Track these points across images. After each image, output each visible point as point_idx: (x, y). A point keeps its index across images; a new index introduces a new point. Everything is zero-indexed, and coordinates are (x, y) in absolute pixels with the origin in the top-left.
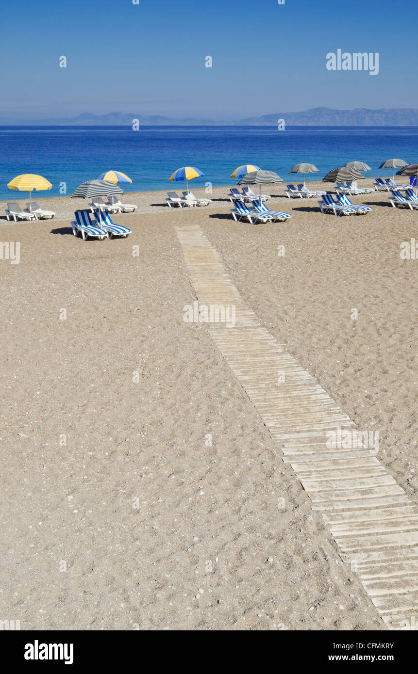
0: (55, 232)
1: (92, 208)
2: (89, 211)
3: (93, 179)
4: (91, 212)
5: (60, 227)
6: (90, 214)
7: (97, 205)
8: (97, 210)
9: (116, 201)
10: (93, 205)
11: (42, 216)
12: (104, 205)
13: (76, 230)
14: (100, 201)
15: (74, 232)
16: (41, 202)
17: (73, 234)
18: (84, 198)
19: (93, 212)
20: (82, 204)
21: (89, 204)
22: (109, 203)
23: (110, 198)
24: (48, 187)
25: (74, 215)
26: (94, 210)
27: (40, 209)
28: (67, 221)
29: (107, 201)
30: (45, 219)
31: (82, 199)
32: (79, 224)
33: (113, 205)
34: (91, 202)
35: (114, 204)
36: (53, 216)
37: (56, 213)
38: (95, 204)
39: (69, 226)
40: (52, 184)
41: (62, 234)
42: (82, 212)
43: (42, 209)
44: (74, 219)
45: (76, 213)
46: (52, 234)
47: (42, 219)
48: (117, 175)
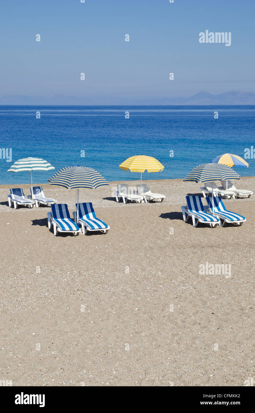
0: (164, 216)
1: (204, 193)
2: (201, 195)
3: (208, 163)
4: (203, 196)
5: (169, 212)
6: (202, 198)
7: (209, 189)
8: (209, 195)
9: (230, 186)
10: (205, 189)
11: (152, 198)
12: (217, 190)
13: (187, 215)
14: (213, 186)
15: (184, 217)
16: (151, 184)
17: (182, 219)
18: (197, 182)
19: (205, 196)
20: (194, 188)
21: (201, 188)
22: (223, 188)
23: (223, 183)
24: (160, 169)
25: (185, 199)
26: (206, 194)
27: (150, 191)
28: (178, 205)
29: (221, 186)
30: (154, 202)
31: (195, 183)
32: (190, 209)
33: (227, 190)
34: (203, 186)
35: (228, 188)
36: (162, 199)
37: (166, 196)
38: (208, 188)
39: (179, 210)
40: (163, 165)
41: (171, 219)
42: (194, 196)
43: (152, 192)
44: (185, 203)
45: (188, 198)
46: (161, 218)
47: (151, 201)
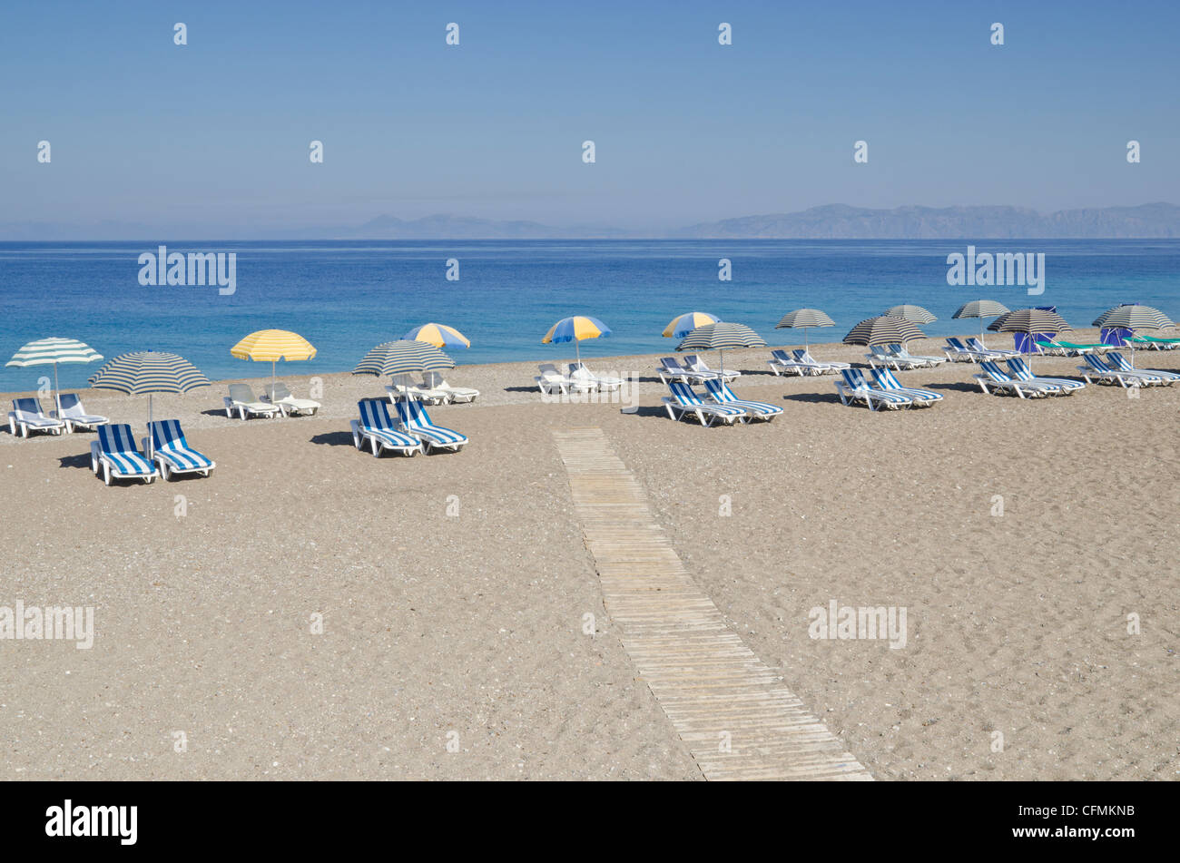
0: (319, 440)
1: (391, 396)
2: (386, 401)
3: (396, 340)
4: (390, 402)
5: (328, 431)
6: (387, 405)
7: (401, 388)
8: (402, 400)
9: (439, 382)
10: (394, 388)
11: (295, 409)
12: (415, 389)
13: (360, 436)
14: (408, 381)
15: (356, 440)
16: (292, 382)
17: (353, 444)
18: (377, 375)
19: (393, 401)
20: (373, 387)
21: (386, 387)
22: (425, 386)
23: (426, 376)
24: (309, 353)
25: (358, 408)
26: (396, 398)
27: (291, 396)
28: (344, 420)
29: (422, 382)
30: (300, 415)
31: (374, 377)
32: (366, 425)
33: (433, 389)
34: (391, 384)
35: (436, 386)
36: (315, 410)
37: (322, 403)
38: (398, 387)
39: (347, 428)
40: (315, 347)
41: (332, 444)
42: (373, 402)
43: (295, 397)
44: (358, 415)
45: (362, 404)
46: (313, 444)
47: (294, 415)
48: (441, 331)
